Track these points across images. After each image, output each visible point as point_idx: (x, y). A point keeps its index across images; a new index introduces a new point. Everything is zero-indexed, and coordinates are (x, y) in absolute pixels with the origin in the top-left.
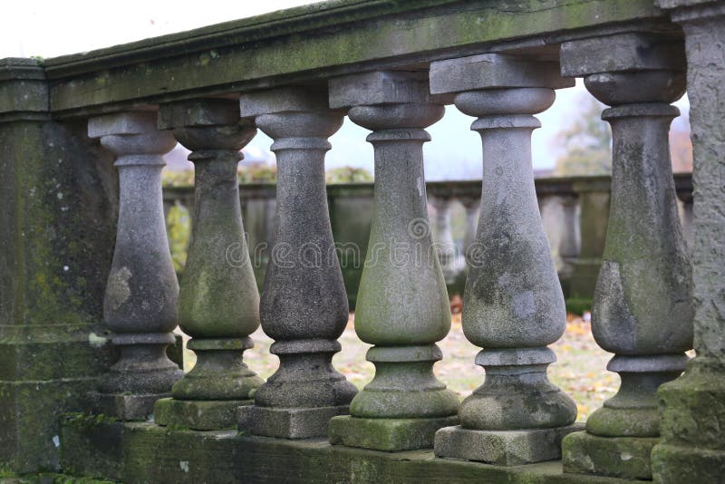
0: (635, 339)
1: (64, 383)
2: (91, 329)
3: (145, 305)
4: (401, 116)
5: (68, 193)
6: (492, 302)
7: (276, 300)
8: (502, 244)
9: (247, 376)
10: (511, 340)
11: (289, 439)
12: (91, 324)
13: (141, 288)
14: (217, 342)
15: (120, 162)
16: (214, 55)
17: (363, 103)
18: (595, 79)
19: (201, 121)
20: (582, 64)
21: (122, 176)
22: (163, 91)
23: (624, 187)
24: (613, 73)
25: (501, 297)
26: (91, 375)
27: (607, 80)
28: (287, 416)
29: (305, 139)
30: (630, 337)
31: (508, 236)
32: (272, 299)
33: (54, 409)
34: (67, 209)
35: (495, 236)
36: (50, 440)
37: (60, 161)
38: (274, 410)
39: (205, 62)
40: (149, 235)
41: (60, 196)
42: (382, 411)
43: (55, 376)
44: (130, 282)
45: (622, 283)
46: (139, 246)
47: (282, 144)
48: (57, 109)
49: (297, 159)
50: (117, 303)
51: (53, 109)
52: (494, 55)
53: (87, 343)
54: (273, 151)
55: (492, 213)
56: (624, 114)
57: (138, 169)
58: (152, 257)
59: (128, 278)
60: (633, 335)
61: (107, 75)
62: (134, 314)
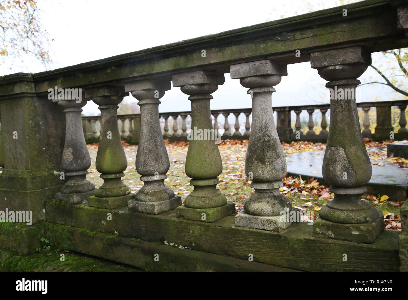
0: (354, 181)
1: (46, 189)
2: (54, 169)
3: (79, 162)
4: (207, 89)
5: (43, 122)
6: (265, 164)
7: (144, 161)
8: (266, 140)
9: (124, 187)
10: (273, 179)
11: (155, 214)
12: (54, 167)
13: (77, 155)
14: (113, 175)
15: (66, 110)
16: (113, 68)
17: (191, 84)
18: (333, 68)
19: (106, 94)
20: (325, 62)
21: (67, 116)
22: (88, 83)
23: (343, 115)
24: (343, 65)
25: (269, 161)
26: (55, 185)
27: (341, 68)
28: (153, 206)
29: (153, 100)
30: (353, 180)
31: (269, 136)
32: (143, 161)
33: (43, 199)
34: (43, 127)
35: (263, 136)
36: (42, 210)
37: (40, 111)
38: (147, 203)
39: (109, 71)
40: (78, 136)
41: (41, 123)
42: (204, 206)
43: (42, 188)
44: (73, 153)
45: (347, 157)
46: (75, 140)
47: (143, 102)
48: (39, 92)
49: (150, 107)
50: (68, 161)
51: (38, 92)
52: (268, 60)
53: (53, 174)
54: (139, 105)
55: (261, 127)
56: (345, 83)
57: (73, 113)
58: (80, 144)
59: (72, 152)
60: (354, 179)
61: (62, 79)
62: (75, 165)
